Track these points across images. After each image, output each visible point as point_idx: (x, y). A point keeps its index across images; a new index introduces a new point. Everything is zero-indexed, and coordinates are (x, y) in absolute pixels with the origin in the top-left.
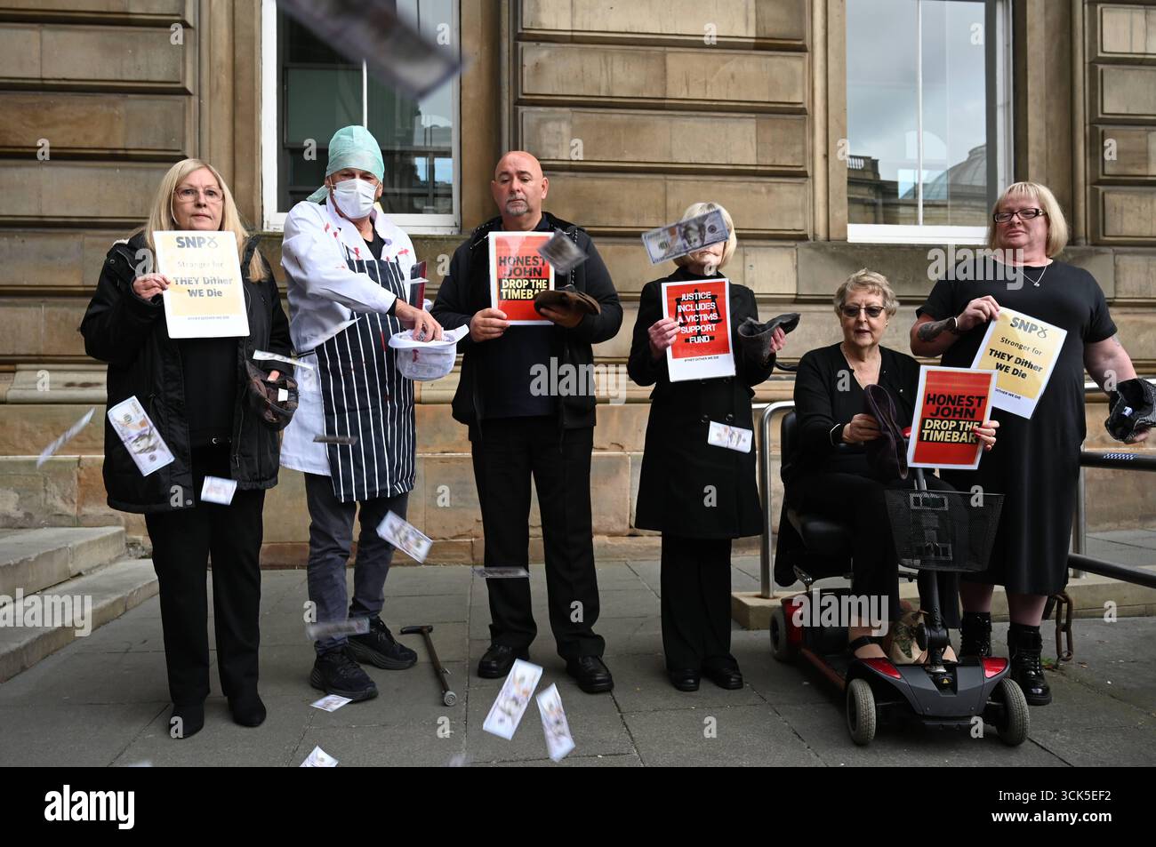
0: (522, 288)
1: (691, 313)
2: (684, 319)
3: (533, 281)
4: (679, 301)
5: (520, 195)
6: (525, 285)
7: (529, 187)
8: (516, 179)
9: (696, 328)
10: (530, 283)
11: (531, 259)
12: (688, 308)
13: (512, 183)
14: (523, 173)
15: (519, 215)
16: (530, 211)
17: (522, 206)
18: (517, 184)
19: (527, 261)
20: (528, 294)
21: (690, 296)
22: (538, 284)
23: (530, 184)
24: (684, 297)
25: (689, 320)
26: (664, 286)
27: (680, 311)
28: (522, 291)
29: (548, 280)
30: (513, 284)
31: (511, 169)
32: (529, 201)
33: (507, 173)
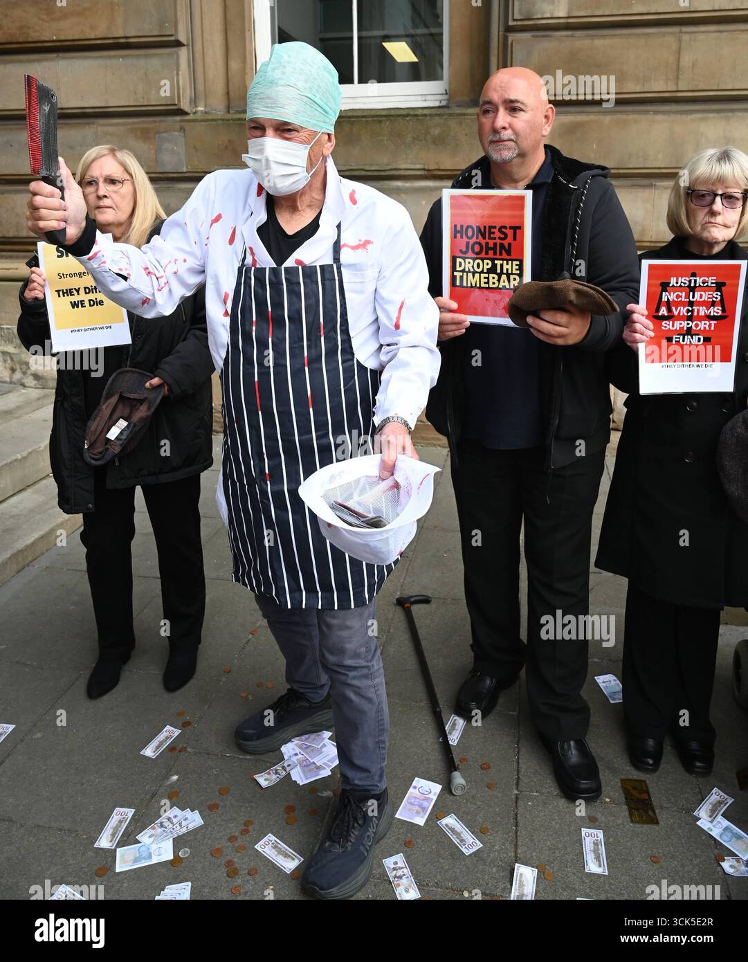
0: (482, 272)
1: (682, 304)
2: (669, 310)
3: (498, 263)
4: (665, 286)
5: (507, 134)
6: (486, 267)
7: (521, 121)
8: (502, 111)
9: (685, 324)
10: (494, 266)
11: (496, 230)
12: (678, 296)
13: (496, 117)
14: (512, 101)
15: (506, 163)
16: (522, 155)
17: (509, 149)
18: (503, 118)
19: (491, 233)
20: (491, 281)
21: (684, 280)
22: (505, 267)
23: (521, 115)
24: (673, 281)
25: (676, 313)
26: (646, 263)
27: (665, 299)
28: (483, 275)
29: (521, 261)
30: (470, 266)
31: (495, 97)
32: (519, 142)
33: (489, 103)
